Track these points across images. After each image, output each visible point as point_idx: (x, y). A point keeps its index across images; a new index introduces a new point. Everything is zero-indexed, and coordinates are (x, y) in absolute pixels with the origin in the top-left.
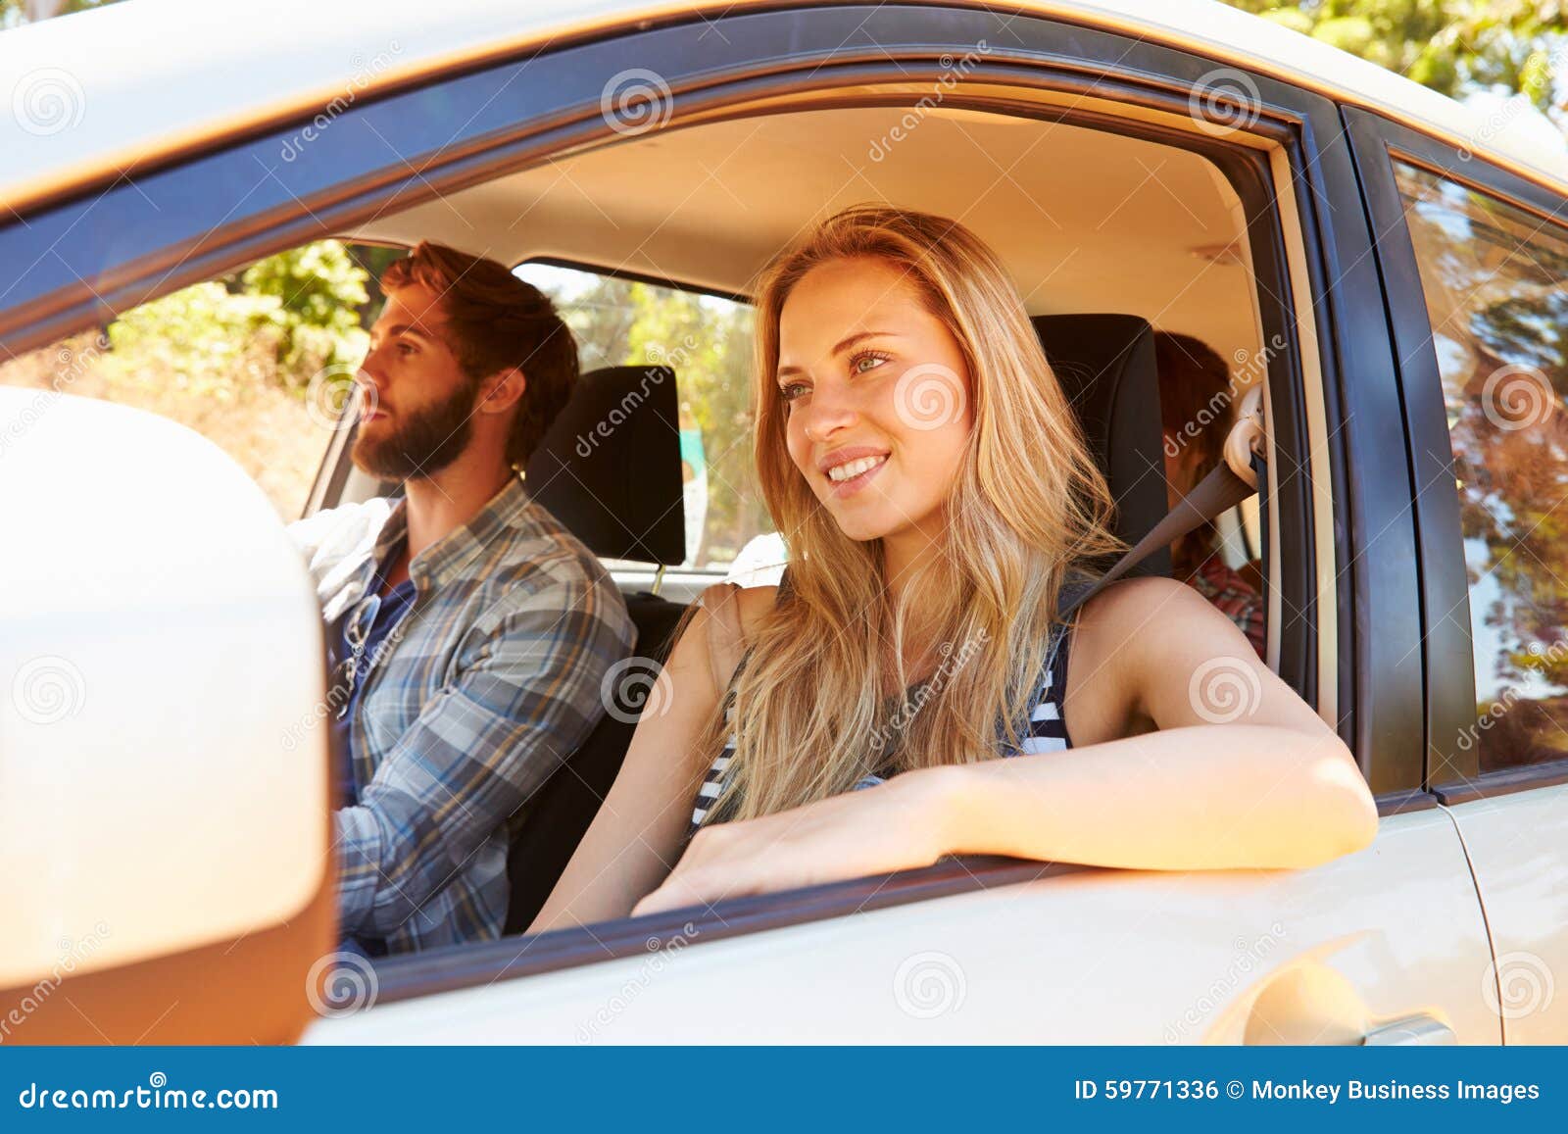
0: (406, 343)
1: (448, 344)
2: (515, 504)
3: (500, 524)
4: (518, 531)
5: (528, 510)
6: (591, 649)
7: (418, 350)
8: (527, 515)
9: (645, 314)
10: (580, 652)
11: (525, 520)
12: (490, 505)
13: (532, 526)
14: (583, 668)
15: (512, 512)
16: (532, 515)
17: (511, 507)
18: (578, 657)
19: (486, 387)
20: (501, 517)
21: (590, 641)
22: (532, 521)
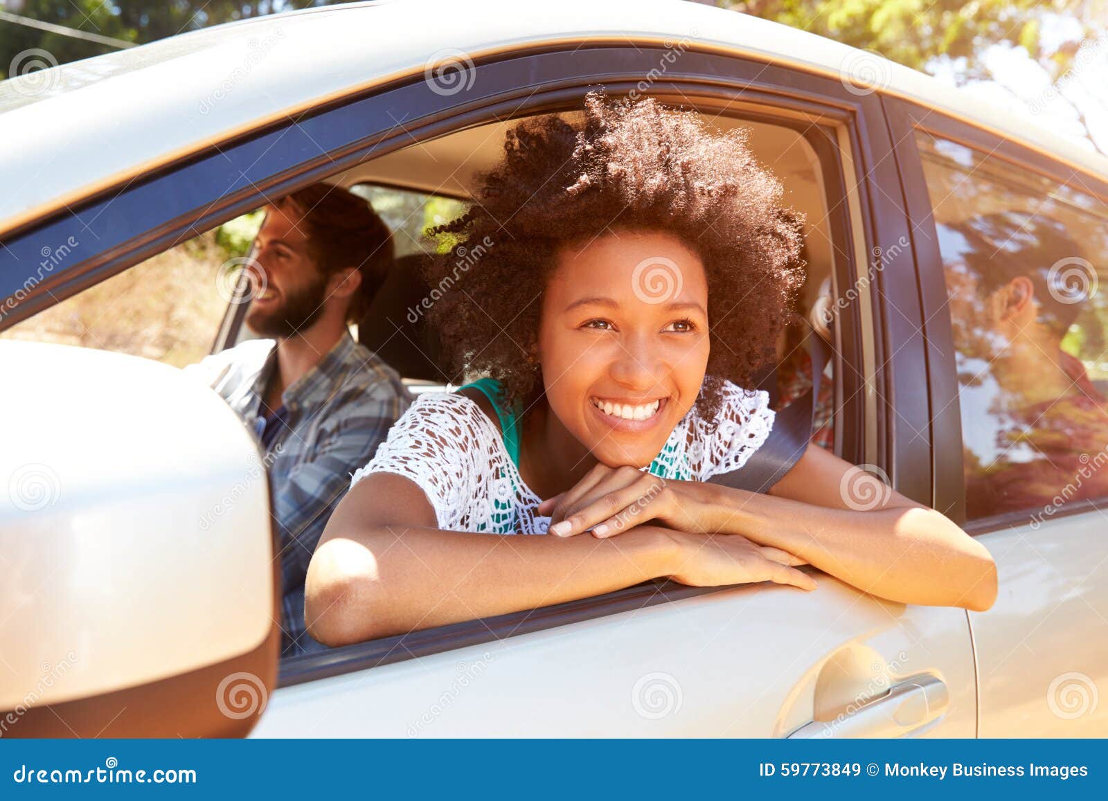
2: (348, 348)
3: (339, 363)
5: (356, 351)
7: (289, 256)
8: (356, 355)
11: (355, 359)
12: (332, 349)
16: (360, 355)
19: (334, 280)
20: (340, 358)
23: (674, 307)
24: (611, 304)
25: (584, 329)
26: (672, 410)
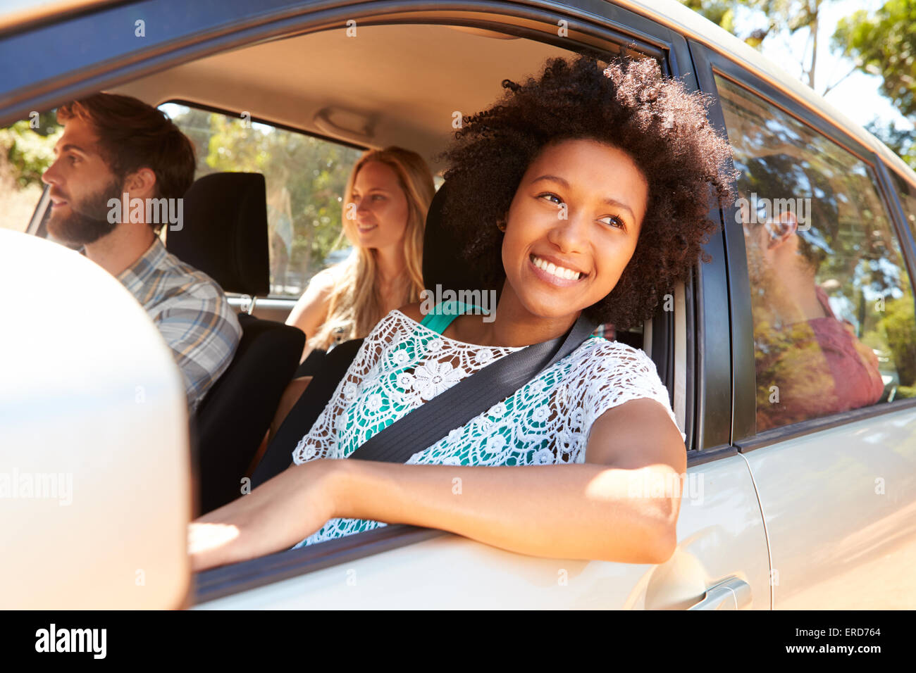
0: (74, 156)
1: (101, 155)
2: (160, 254)
3: (152, 268)
4: (164, 272)
5: (168, 258)
6: (217, 334)
7: (81, 160)
8: (169, 263)
9: (219, 131)
10: (209, 334)
11: (168, 265)
12: (145, 256)
13: (174, 269)
14: (209, 343)
15: (159, 260)
16: (172, 262)
17: (158, 257)
18: (207, 336)
19: (130, 181)
20: (152, 263)
21: (217, 329)
22: (172, 265)
23: (611, 202)
24: (565, 184)
25: (540, 199)
26: (588, 284)
